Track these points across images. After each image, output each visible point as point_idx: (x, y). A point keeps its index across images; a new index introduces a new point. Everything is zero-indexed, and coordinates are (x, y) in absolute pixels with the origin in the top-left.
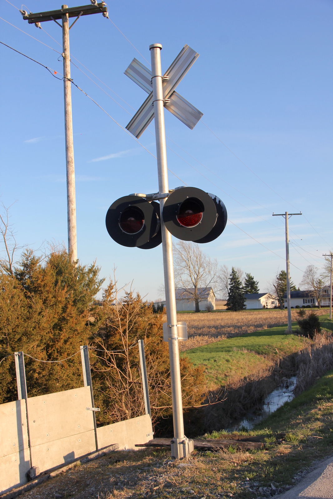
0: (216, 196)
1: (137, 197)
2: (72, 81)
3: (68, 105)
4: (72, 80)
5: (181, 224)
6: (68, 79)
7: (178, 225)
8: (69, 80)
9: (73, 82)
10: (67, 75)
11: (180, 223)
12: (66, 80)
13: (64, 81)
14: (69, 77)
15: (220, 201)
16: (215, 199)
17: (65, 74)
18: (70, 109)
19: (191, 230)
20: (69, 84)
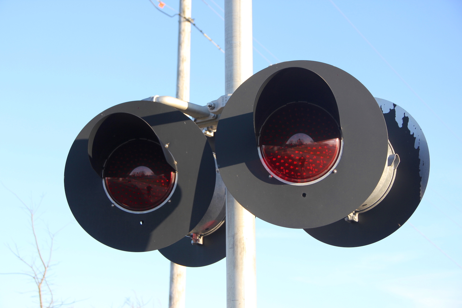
0: (395, 105)
1: (159, 105)
2: (193, 22)
3: (183, 61)
4: (193, 20)
5: (272, 175)
6: (185, 18)
7: (262, 175)
8: (188, 20)
9: (194, 25)
10: (184, 12)
11: (268, 170)
12: (182, 19)
13: (180, 22)
14: (188, 14)
15: (406, 119)
16: (392, 112)
17: (181, 11)
18: (186, 67)
19: (304, 195)
20: (187, 27)
